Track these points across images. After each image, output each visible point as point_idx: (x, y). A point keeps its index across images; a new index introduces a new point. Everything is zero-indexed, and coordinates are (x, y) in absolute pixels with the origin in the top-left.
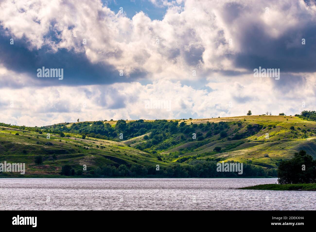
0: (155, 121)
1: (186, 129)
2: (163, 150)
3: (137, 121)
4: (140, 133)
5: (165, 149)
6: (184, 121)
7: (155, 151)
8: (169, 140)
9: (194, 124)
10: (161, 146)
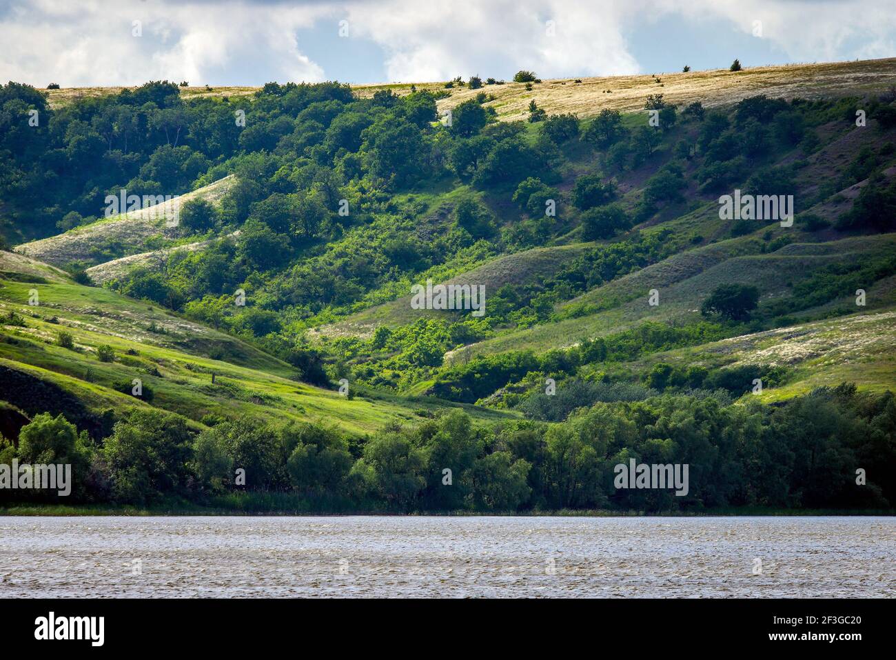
0: (258, 95)
1: (491, 156)
2: (326, 312)
3: (127, 97)
4: (155, 180)
5: (340, 304)
6: (479, 90)
7: (272, 318)
8: (371, 238)
9: (549, 114)
10: (313, 282)
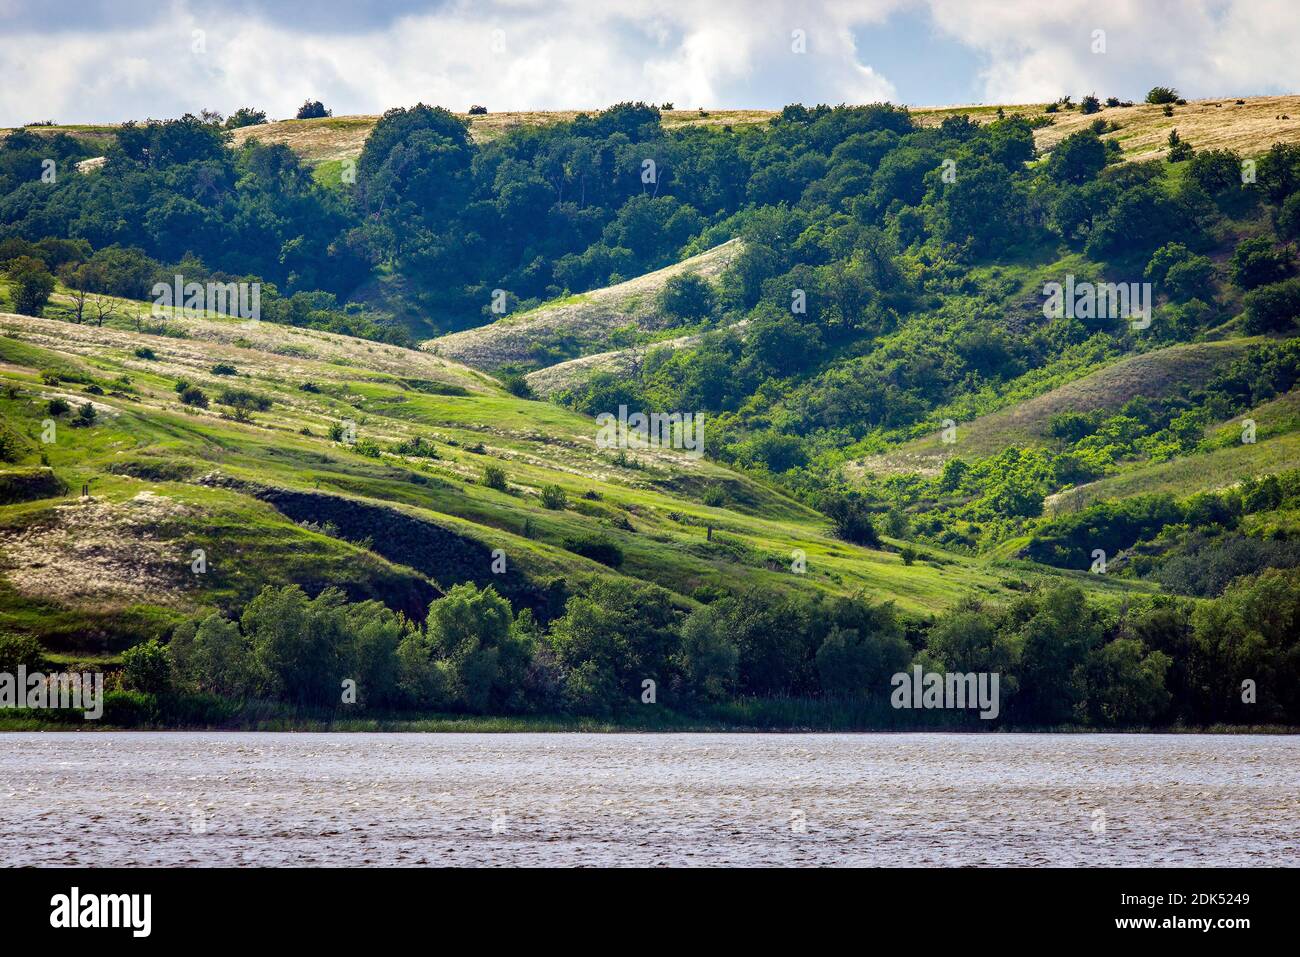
0: (774, 122)
1: (1114, 210)
2: (874, 437)
3: (584, 126)
4: (625, 246)
5: (894, 426)
7: (794, 447)
8: (938, 330)
9: (1198, 151)
10: (854, 394)
